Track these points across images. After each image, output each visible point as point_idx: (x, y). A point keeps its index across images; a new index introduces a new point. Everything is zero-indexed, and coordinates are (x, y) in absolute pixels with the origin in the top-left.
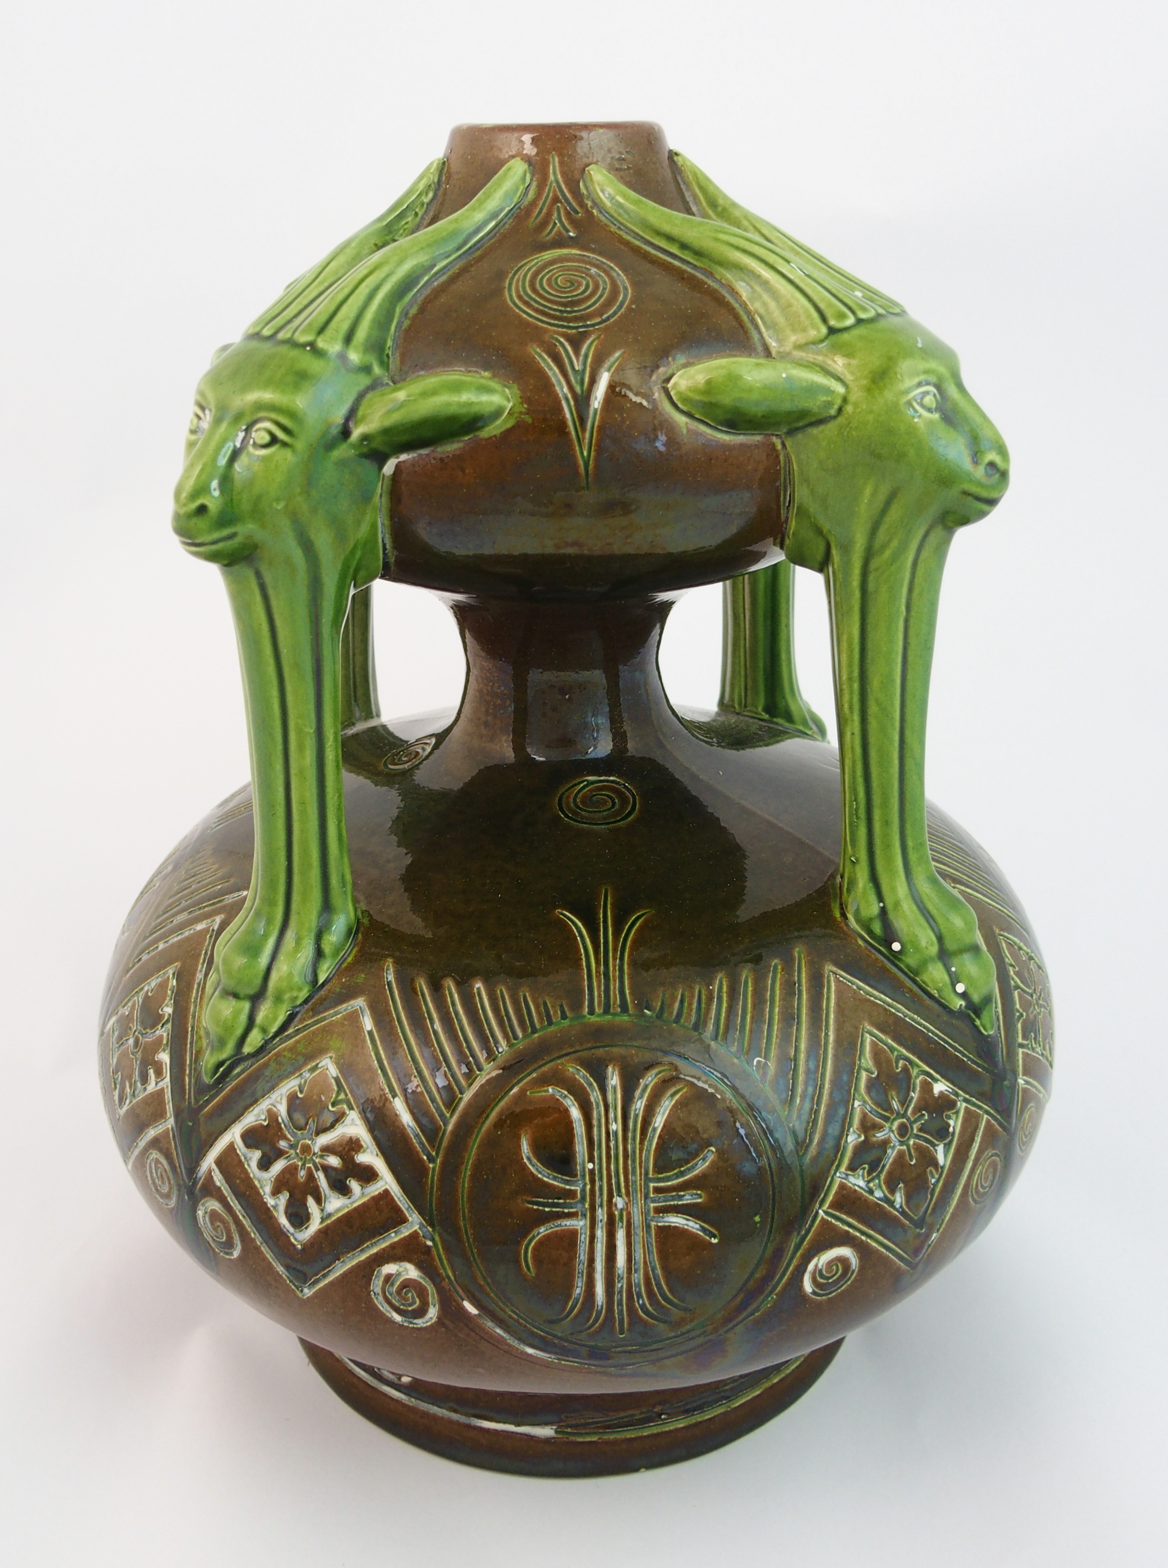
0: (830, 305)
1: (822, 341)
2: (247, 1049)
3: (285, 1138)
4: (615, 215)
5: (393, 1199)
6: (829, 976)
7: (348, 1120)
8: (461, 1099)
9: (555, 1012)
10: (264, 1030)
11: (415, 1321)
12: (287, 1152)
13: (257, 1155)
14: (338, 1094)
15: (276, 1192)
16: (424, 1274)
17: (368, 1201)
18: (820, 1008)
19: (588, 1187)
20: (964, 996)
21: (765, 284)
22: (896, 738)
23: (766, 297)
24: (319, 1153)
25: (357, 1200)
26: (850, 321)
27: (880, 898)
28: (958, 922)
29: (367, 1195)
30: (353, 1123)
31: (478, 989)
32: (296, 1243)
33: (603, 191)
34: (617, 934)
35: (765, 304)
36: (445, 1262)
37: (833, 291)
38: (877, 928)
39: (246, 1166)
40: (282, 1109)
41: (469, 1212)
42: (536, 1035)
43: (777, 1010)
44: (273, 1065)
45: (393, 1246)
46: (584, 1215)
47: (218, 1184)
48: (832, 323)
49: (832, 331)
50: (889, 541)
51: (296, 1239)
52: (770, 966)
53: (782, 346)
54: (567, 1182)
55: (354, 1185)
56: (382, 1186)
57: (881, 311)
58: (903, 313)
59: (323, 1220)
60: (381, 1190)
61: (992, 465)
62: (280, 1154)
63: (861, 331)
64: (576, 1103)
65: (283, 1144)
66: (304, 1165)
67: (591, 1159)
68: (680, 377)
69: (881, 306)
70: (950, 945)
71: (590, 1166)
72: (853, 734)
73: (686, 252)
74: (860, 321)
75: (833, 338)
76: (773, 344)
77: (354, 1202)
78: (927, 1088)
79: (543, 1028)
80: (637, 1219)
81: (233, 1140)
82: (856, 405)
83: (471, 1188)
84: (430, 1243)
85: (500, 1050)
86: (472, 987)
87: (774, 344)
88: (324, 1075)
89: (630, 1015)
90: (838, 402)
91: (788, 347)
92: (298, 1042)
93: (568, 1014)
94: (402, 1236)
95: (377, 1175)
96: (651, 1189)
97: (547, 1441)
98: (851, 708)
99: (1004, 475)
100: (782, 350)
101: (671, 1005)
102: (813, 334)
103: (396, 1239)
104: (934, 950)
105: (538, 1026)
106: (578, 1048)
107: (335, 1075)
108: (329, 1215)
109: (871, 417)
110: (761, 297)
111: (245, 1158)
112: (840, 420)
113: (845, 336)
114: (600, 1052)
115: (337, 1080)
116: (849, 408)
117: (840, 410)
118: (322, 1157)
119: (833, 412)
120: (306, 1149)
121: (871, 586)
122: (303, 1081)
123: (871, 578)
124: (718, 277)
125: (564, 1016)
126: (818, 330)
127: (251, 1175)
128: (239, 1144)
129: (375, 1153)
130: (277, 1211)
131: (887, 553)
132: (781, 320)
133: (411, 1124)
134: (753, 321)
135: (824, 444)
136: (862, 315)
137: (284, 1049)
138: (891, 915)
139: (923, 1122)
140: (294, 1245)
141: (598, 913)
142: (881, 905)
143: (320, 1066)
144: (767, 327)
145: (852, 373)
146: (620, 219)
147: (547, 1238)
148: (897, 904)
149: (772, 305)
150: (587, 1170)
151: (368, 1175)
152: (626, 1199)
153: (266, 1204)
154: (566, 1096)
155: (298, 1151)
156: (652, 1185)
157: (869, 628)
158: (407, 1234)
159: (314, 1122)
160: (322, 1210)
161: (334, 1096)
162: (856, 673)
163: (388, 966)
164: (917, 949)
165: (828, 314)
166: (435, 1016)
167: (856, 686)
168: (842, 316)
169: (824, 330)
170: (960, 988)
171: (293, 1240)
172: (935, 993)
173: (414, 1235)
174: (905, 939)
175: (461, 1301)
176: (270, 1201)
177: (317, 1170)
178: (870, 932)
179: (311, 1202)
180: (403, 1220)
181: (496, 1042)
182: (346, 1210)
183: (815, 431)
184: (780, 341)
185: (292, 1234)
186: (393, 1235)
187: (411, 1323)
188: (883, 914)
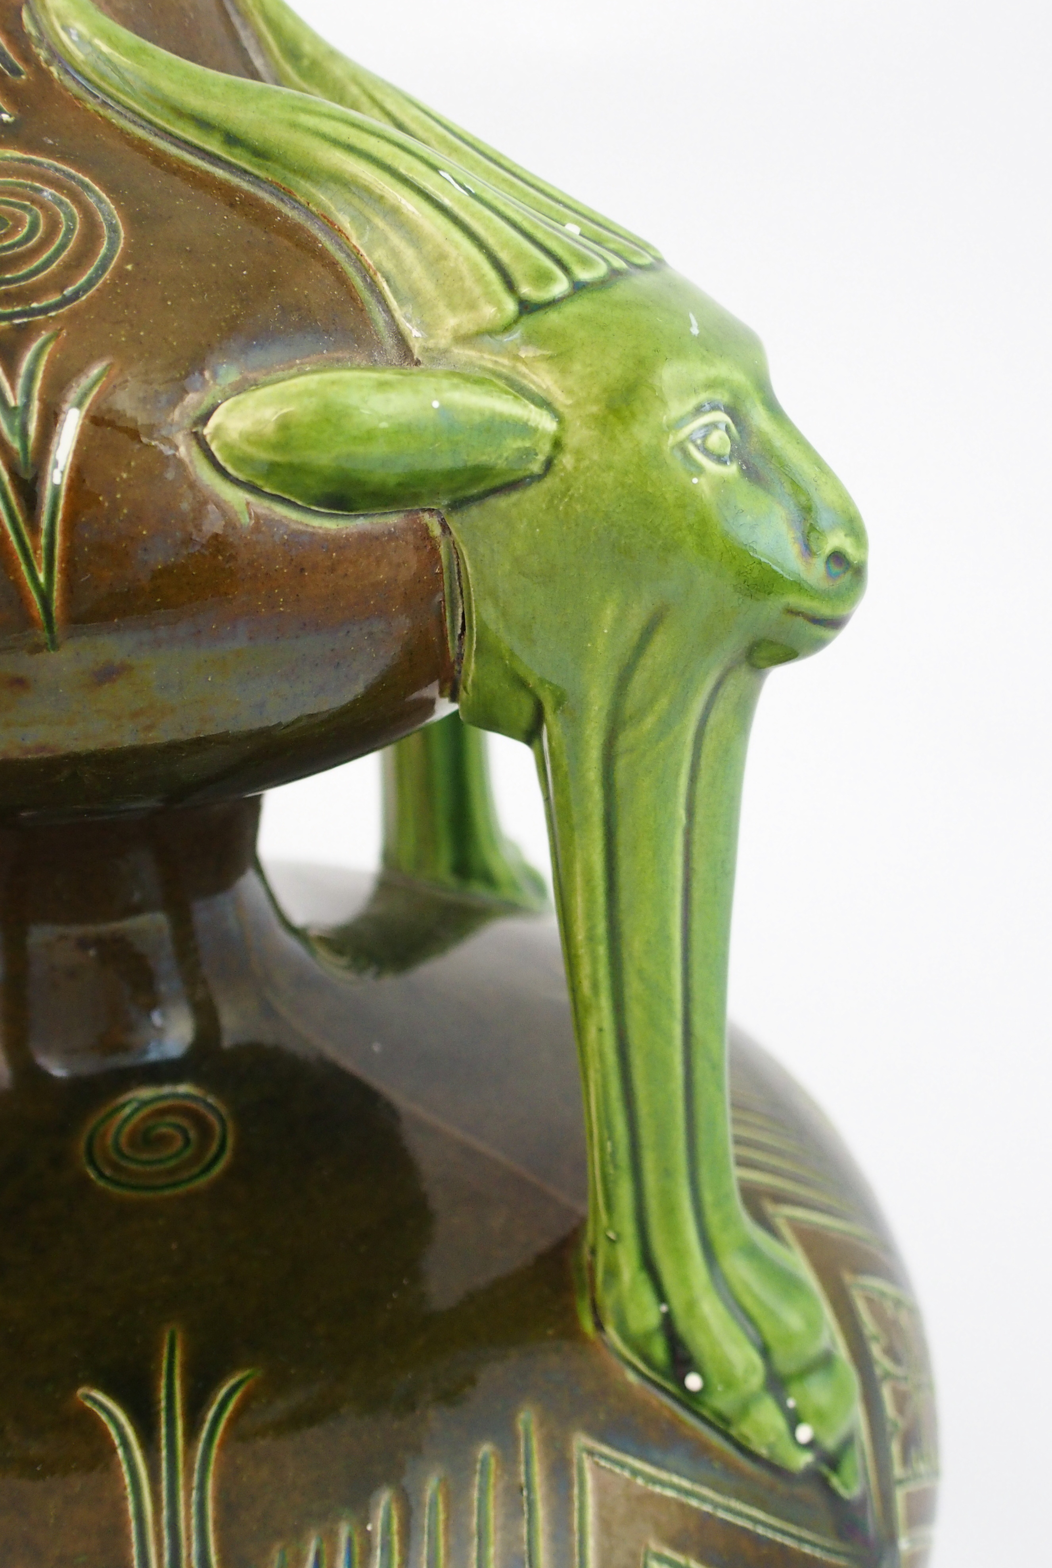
0: (520, 256)
1: (507, 328)
4: (94, 77)
6: (580, 1461)
18: (569, 1529)
20: (811, 1445)
22: (677, 1030)
23: (396, 240)
26: (560, 286)
27: (661, 1296)
28: (794, 1320)
33: (65, 28)
34: (191, 1434)
35: (395, 254)
37: (526, 225)
38: (659, 1350)
48: (526, 290)
49: (526, 307)
50: (652, 701)
52: (475, 1461)
53: (431, 336)
57: (618, 263)
58: (657, 265)
61: (837, 558)
63: (582, 306)
68: (229, 411)
69: (617, 253)
70: (785, 1364)
72: (600, 1030)
73: (238, 151)
74: (578, 288)
75: (529, 321)
76: (414, 334)
82: (579, 454)
87: (416, 333)
90: (545, 448)
91: (443, 339)
98: (595, 986)
99: (858, 572)
100: (431, 344)
102: (488, 312)
104: (757, 1380)
109: (609, 478)
110: (386, 239)
112: (549, 482)
113: (553, 318)
116: (567, 461)
117: (549, 464)
119: (536, 467)
121: (621, 776)
123: (622, 763)
124: (303, 200)
126: (500, 308)
131: (649, 722)
132: (427, 287)
134: (373, 287)
135: (522, 527)
136: (583, 275)
138: (682, 1325)
141: (155, 1389)
142: (664, 1308)
144: (401, 302)
145: (569, 392)
146: (103, 85)
148: (691, 1305)
149: (409, 254)
157: (621, 852)
162: (601, 928)
164: (729, 1383)
165: (517, 272)
167: (602, 950)
168: (543, 278)
169: (511, 307)
170: (804, 1433)
172: (763, 1452)
174: (710, 1367)
178: (647, 1359)
183: (502, 503)
184: (427, 327)
188: (668, 1324)
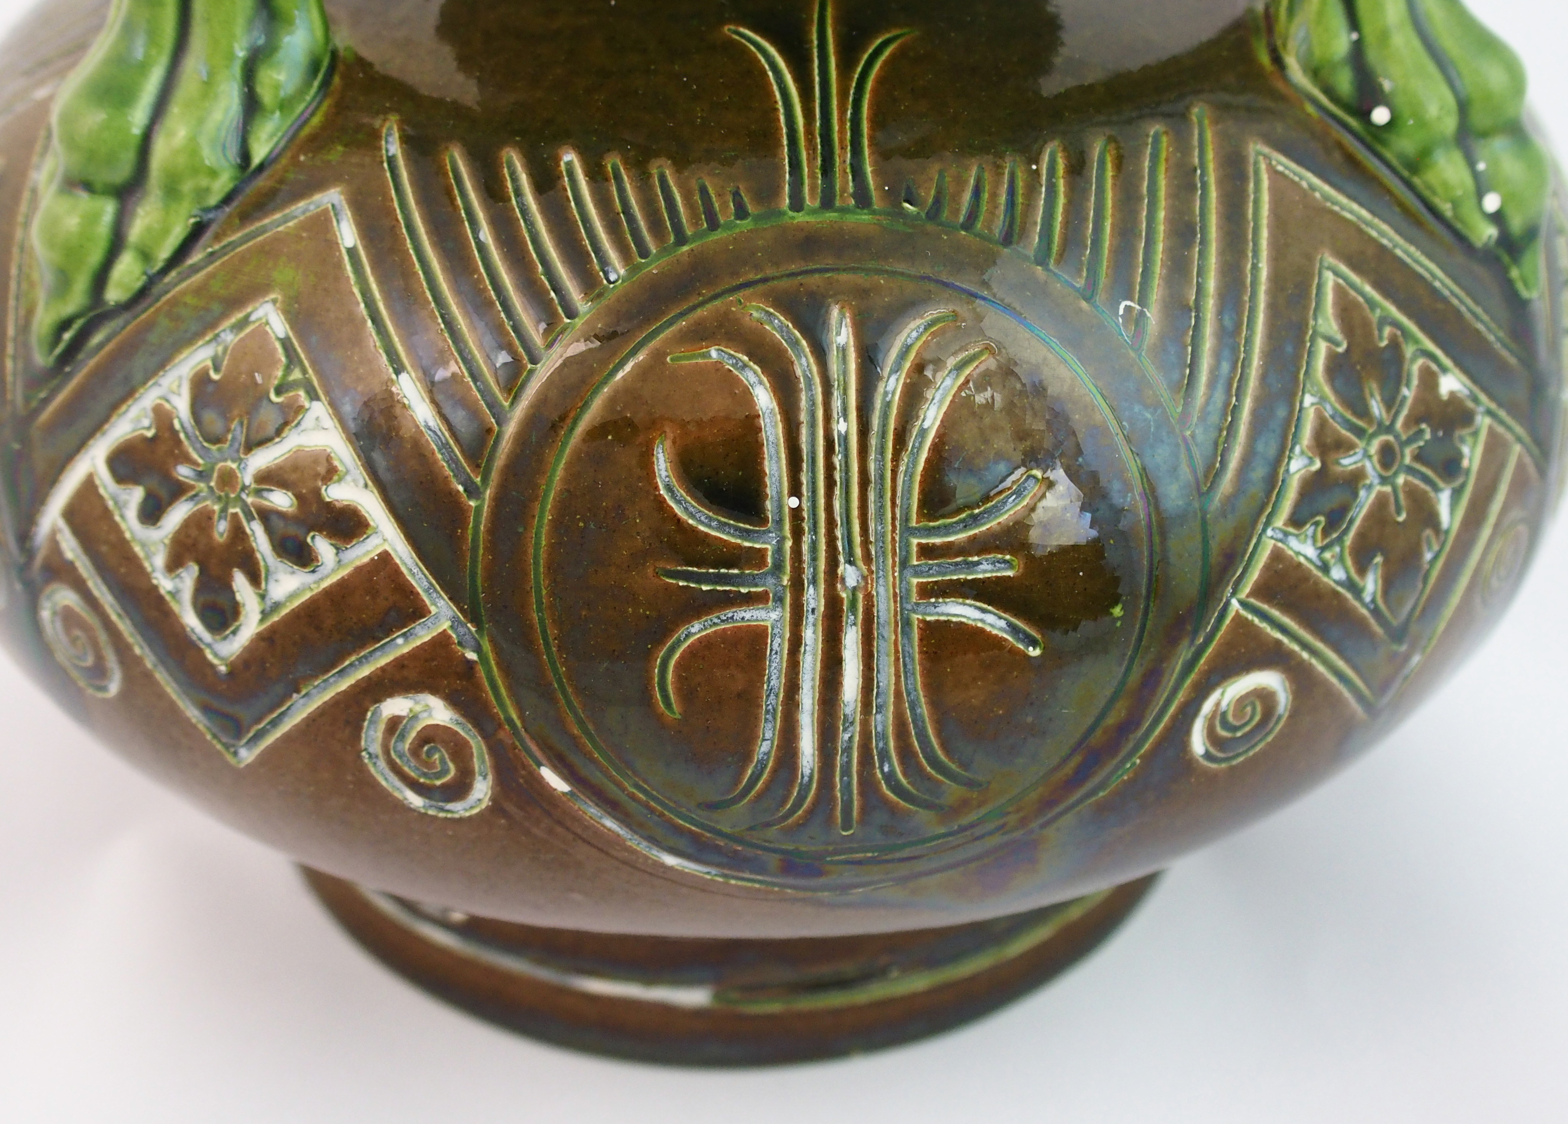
2: (114, 294)
3: (187, 459)
5: (397, 572)
6: (1256, 163)
7: (308, 420)
8: (531, 372)
9: (724, 205)
10: (145, 256)
11: (450, 806)
12: (192, 487)
13: (136, 495)
14: (288, 369)
15: (174, 564)
16: (464, 716)
17: (350, 575)
18: (1242, 215)
19: (789, 544)
20: (1497, 218)
24: (253, 486)
25: (327, 576)
27: (1354, 23)
29: (346, 565)
30: (318, 426)
31: (569, 164)
32: (215, 661)
34: (846, 67)
36: (503, 691)
38: (1344, 82)
39: (117, 518)
40: (182, 405)
41: (552, 594)
42: (685, 248)
43: (1161, 215)
44: (164, 322)
45: (400, 663)
46: (780, 600)
47: (69, 555)
51: (216, 655)
52: (1147, 136)
54: (746, 534)
55: (323, 546)
56: (377, 546)
59: (265, 615)
60: (374, 555)
62: (178, 490)
64: (765, 380)
65: (183, 472)
66: (224, 510)
67: (795, 491)
70: (1479, 120)
71: (794, 502)
77: (322, 579)
78: (1429, 380)
79: (698, 236)
80: (885, 608)
81: (91, 470)
83: (553, 548)
84: (472, 656)
85: (613, 277)
86: (557, 160)
88: (261, 334)
89: (874, 212)
92: (212, 276)
93: (750, 208)
94: (418, 642)
95: (367, 525)
96: (914, 549)
97: (697, 1014)
101: (956, 198)
103: (406, 650)
104: (1450, 124)
105: (689, 232)
106: (770, 272)
107: (282, 335)
108: (277, 606)
111: (116, 503)
114: (815, 281)
115: (286, 344)
118: (258, 492)
120: (228, 479)
122: (220, 349)
125: (741, 212)
127: (128, 535)
128: (104, 476)
129: (362, 482)
130: (178, 602)
133: (432, 423)
137: (183, 293)
138: (1372, 55)
139: (1421, 443)
140: (212, 666)
141: (809, 32)
142: (1355, 36)
143: (253, 318)
147: (706, 644)
148: (1384, 36)
150: (786, 510)
151: (348, 525)
152: (864, 568)
153: (155, 588)
154: (745, 366)
155: (212, 484)
156: (915, 541)
158: (427, 638)
159: (242, 424)
160: (263, 597)
161: (280, 373)
163: (390, 129)
164: (1422, 123)
166: (481, 215)
170: (1492, 203)
171: (210, 656)
172: (1446, 209)
173: (441, 642)
174: (1400, 101)
175: (535, 767)
176: (165, 584)
177: (250, 518)
178: (1328, 91)
179: (240, 582)
180: (417, 612)
181: (604, 262)
182: (308, 595)
185: (209, 646)
186: (400, 641)
187: (442, 809)
188: (1358, 52)
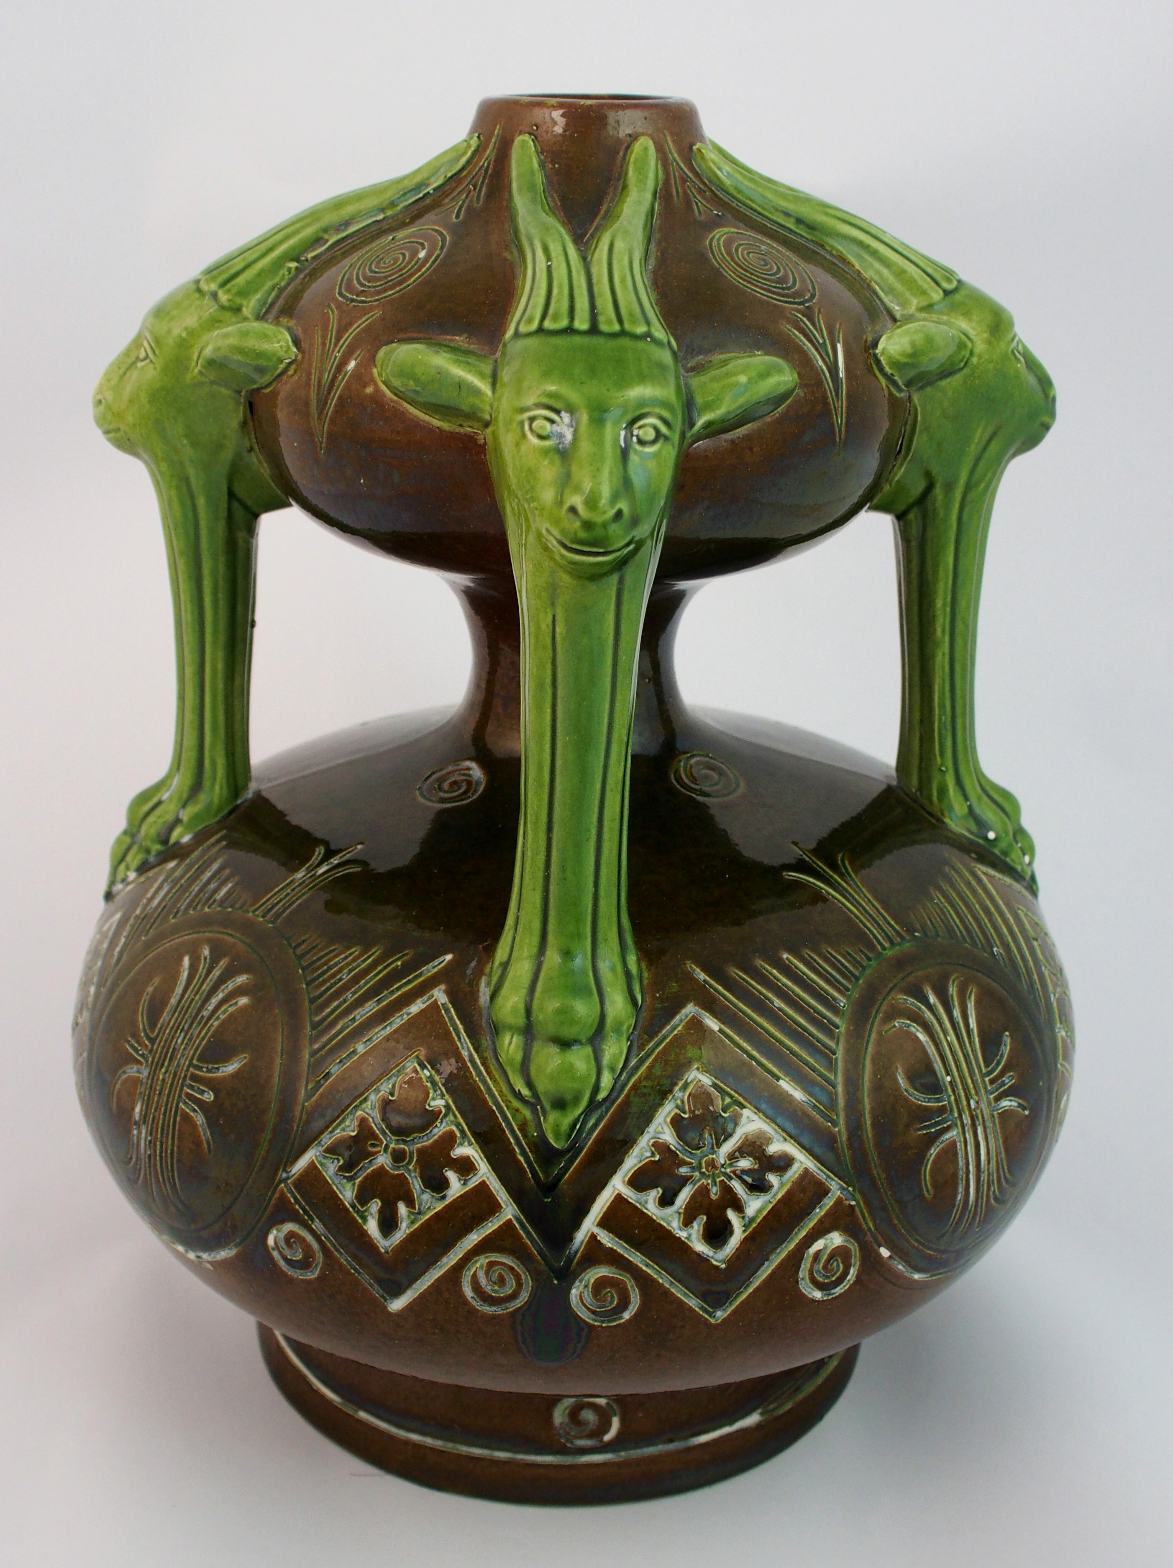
2: (601, 1096)
3: (685, 1163)
5: (813, 1176)
6: (977, 871)
7: (744, 1120)
8: (836, 1059)
9: (860, 956)
10: (612, 1069)
11: (833, 1291)
12: (692, 1176)
13: (654, 1194)
14: (723, 1100)
15: (687, 1222)
16: (850, 1236)
17: (791, 1187)
19: (953, 1098)
21: (874, 253)
23: (877, 265)
24: (728, 1162)
25: (777, 1193)
27: (966, 797)
29: (787, 1182)
30: (750, 1120)
31: (787, 958)
32: (718, 1264)
33: (720, 169)
34: (844, 880)
35: (878, 272)
36: (867, 1215)
38: (971, 824)
39: (645, 1211)
40: (669, 1137)
41: (879, 1158)
42: (861, 981)
44: (635, 1100)
45: (821, 1221)
46: (956, 1125)
47: (609, 1245)
49: (947, 292)
50: (985, 475)
51: (716, 1260)
52: (949, 874)
53: (904, 309)
54: (938, 1100)
55: (772, 1178)
56: (799, 1168)
59: (746, 1226)
60: (800, 1171)
62: (684, 1181)
64: (919, 1028)
65: (683, 1170)
66: (714, 1182)
67: (948, 1074)
68: (886, 342)
71: (949, 1079)
72: (944, 654)
73: (801, 226)
75: (950, 298)
76: (896, 309)
77: (775, 1195)
79: (862, 973)
80: (986, 1113)
81: (616, 1192)
82: (980, 357)
83: (874, 1135)
84: (853, 1203)
85: (842, 1004)
86: (782, 959)
87: (897, 308)
88: (700, 1085)
89: (909, 941)
91: (912, 310)
92: (650, 1068)
93: (870, 955)
94: (828, 1207)
95: (794, 1159)
96: (988, 1083)
97: (759, 1426)
98: (943, 631)
100: (905, 312)
101: (926, 924)
103: (822, 1213)
105: (857, 974)
106: (895, 981)
107: (710, 1084)
108: (752, 1220)
109: (991, 366)
110: (872, 265)
111: (640, 1204)
112: (965, 371)
113: (956, 298)
114: (911, 978)
115: (715, 1086)
116: (975, 360)
117: (967, 361)
118: (731, 1165)
119: (962, 364)
120: (712, 1164)
121: (965, 517)
122: (679, 1102)
123: (966, 509)
124: (829, 249)
125: (869, 959)
127: (654, 1217)
128: (627, 1192)
129: (782, 1139)
130: (691, 1241)
131: (982, 486)
132: (898, 286)
133: (804, 1099)
135: (950, 394)
137: (639, 1081)
138: (975, 810)
140: (717, 1267)
141: (815, 867)
142: (968, 803)
143: (689, 1080)
144: (886, 294)
145: (974, 329)
146: (739, 196)
147: (938, 1156)
149: (885, 272)
150: (947, 1083)
151: (782, 1164)
152: (976, 1098)
153: (679, 1238)
154: (909, 1025)
155: (704, 1170)
156: (987, 1079)
158: (831, 1204)
159: (711, 1135)
160: (743, 1218)
161: (720, 1102)
162: (949, 599)
163: (691, 967)
165: (935, 277)
166: (770, 995)
167: (948, 609)
169: (941, 292)
170: (1027, 859)
171: (715, 1263)
173: (839, 1202)
175: (878, 1249)
176: (683, 1235)
177: (731, 1178)
178: (967, 830)
179: (731, 1214)
180: (826, 1192)
181: (834, 999)
182: (771, 1206)
183: (943, 383)
184: (903, 304)
185: (712, 1257)
186: (818, 1210)
187: (830, 1294)
188: (971, 811)
